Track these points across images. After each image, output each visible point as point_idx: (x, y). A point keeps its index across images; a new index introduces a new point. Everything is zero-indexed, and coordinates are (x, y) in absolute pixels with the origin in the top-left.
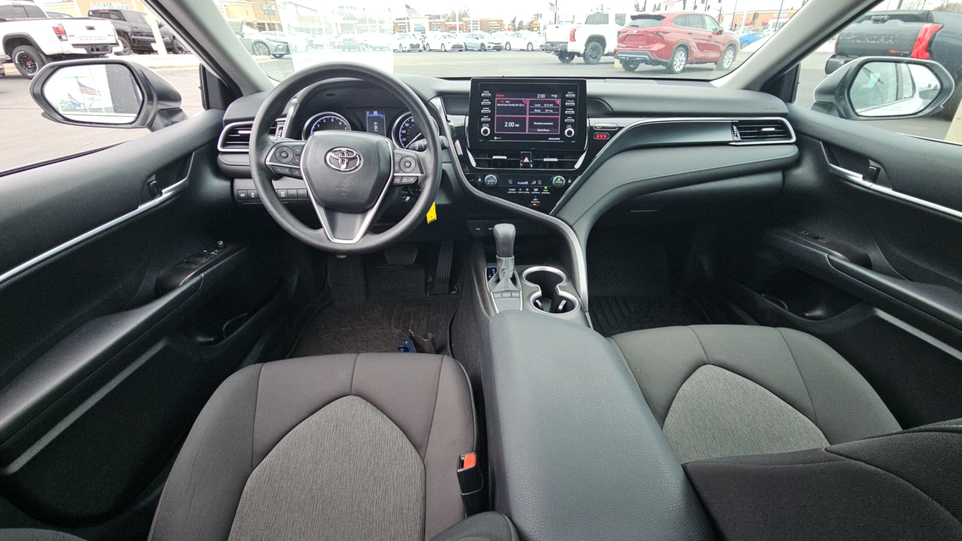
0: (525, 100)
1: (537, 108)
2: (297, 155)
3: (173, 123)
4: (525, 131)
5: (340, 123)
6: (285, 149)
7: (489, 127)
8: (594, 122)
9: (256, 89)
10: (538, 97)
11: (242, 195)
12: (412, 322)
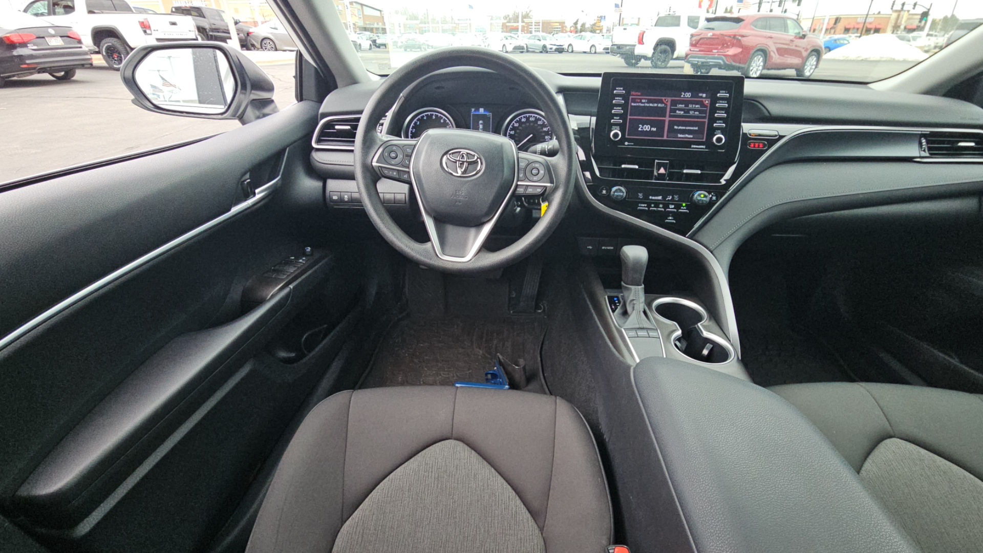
0: (665, 100)
1: (680, 110)
2: (407, 156)
3: (265, 115)
4: (663, 136)
5: (442, 121)
6: (394, 148)
7: (620, 131)
8: (749, 128)
9: (353, 80)
10: (682, 96)
11: (335, 198)
12: (495, 342)
